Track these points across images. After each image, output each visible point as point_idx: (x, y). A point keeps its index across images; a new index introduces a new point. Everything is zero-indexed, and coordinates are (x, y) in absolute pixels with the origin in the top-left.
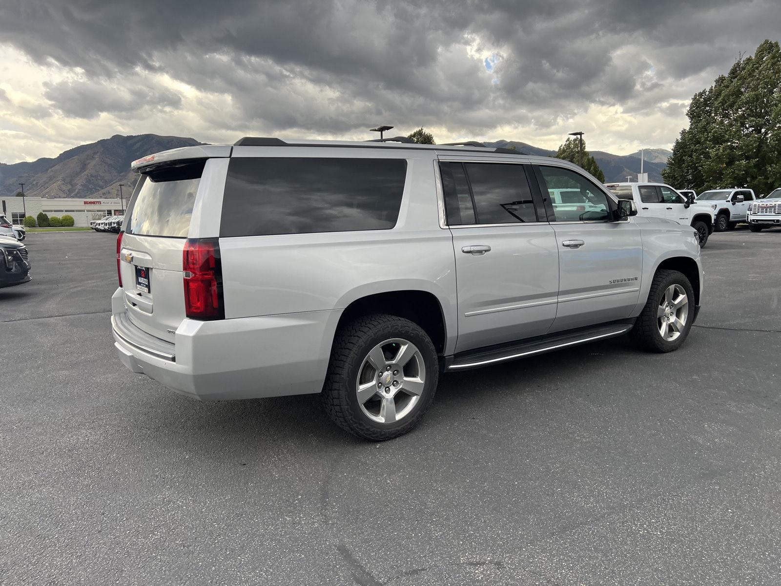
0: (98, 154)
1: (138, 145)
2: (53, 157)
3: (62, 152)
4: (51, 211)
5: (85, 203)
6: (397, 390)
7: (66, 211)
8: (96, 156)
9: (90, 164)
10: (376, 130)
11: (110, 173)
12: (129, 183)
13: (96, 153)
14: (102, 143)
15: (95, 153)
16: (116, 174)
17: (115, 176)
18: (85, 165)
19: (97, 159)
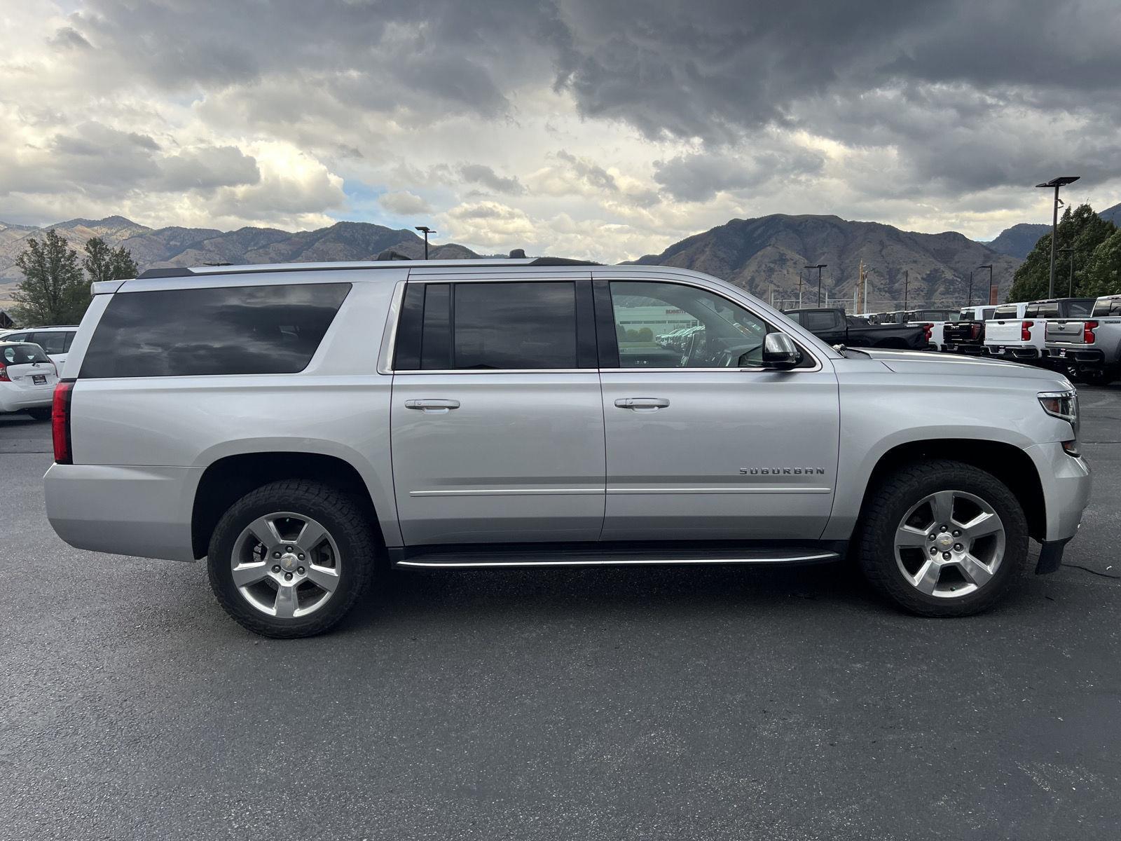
0: (710, 246)
1: (759, 231)
2: (658, 254)
3: (668, 247)
4: (628, 323)
5: (668, 312)
6: (302, 578)
7: (646, 322)
8: (707, 249)
9: (699, 260)
10: (1046, 186)
11: (722, 271)
12: (744, 283)
13: (708, 245)
14: (716, 231)
15: (706, 245)
16: (729, 271)
17: (727, 274)
18: (693, 261)
19: (708, 253)
